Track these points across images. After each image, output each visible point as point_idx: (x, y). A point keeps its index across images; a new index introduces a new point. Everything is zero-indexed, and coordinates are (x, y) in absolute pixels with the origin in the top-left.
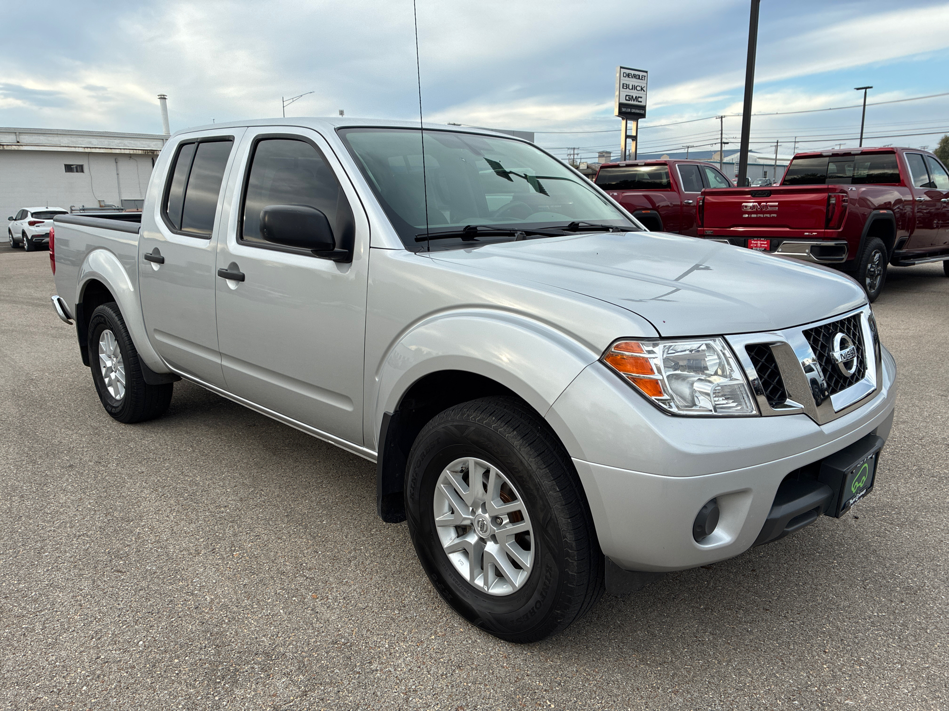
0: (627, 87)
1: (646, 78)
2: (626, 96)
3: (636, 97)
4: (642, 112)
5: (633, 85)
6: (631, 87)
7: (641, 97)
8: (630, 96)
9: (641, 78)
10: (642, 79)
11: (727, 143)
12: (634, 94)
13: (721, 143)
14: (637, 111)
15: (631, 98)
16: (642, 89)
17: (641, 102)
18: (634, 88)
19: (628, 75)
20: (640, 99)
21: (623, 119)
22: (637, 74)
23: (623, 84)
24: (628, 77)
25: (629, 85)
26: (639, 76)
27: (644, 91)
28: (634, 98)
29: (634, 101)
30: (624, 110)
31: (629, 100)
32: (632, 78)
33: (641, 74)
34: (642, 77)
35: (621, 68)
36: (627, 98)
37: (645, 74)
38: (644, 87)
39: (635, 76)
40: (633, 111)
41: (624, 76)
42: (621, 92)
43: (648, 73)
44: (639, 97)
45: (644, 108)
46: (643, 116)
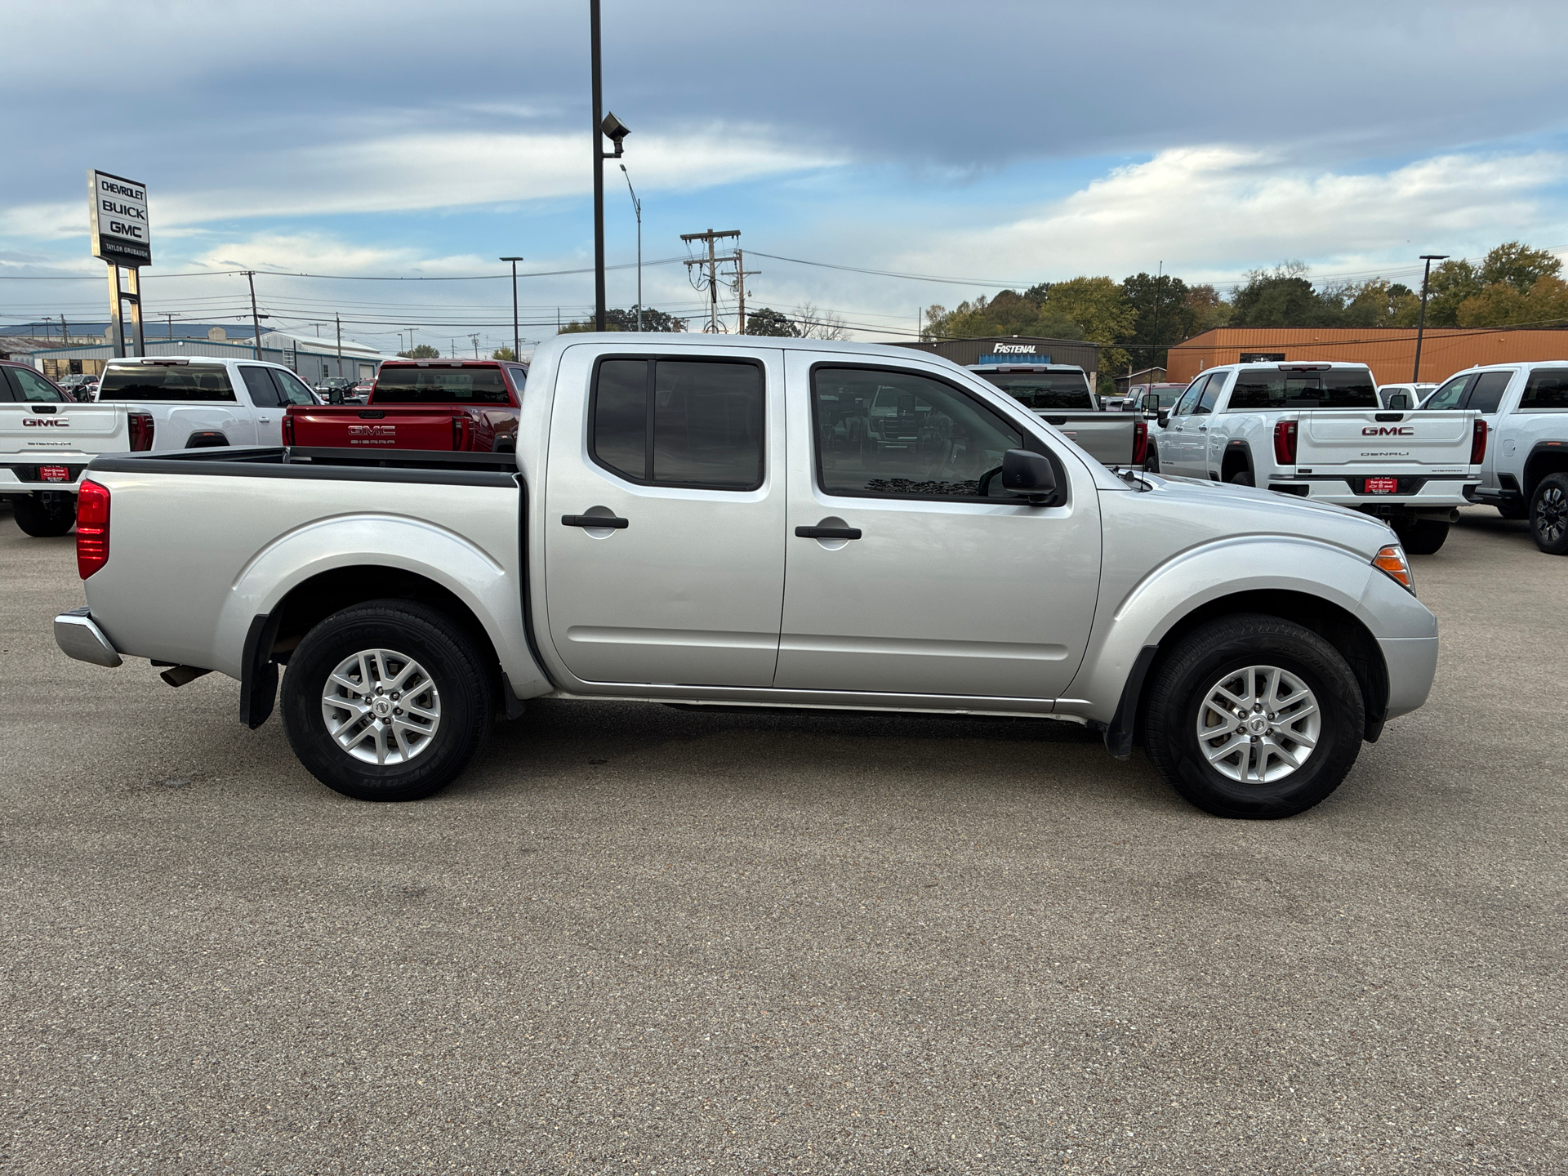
0: (112, 207)
1: (143, 195)
2: (112, 223)
3: (130, 227)
4: (143, 254)
5: (123, 207)
6: (119, 209)
7: (140, 229)
8: (119, 224)
9: (133, 194)
10: (136, 197)
11: (266, 317)
12: (126, 220)
13: (256, 316)
14: (135, 252)
15: (121, 228)
16: (138, 213)
17: (140, 236)
18: (125, 210)
19: (112, 187)
20: (137, 232)
21: (111, 263)
22: (127, 187)
23: (104, 202)
24: (113, 191)
25: (115, 205)
26: (132, 191)
27: (143, 218)
28: (127, 228)
29: (127, 234)
30: (110, 247)
31: (118, 232)
32: (120, 193)
33: (135, 188)
34: (136, 194)
35: (96, 173)
36: (115, 228)
37: (141, 189)
38: (142, 211)
39: (123, 190)
40: (128, 250)
41: (103, 189)
42: (102, 217)
43: (146, 187)
44: (135, 228)
45: (144, 247)
46: (147, 261)
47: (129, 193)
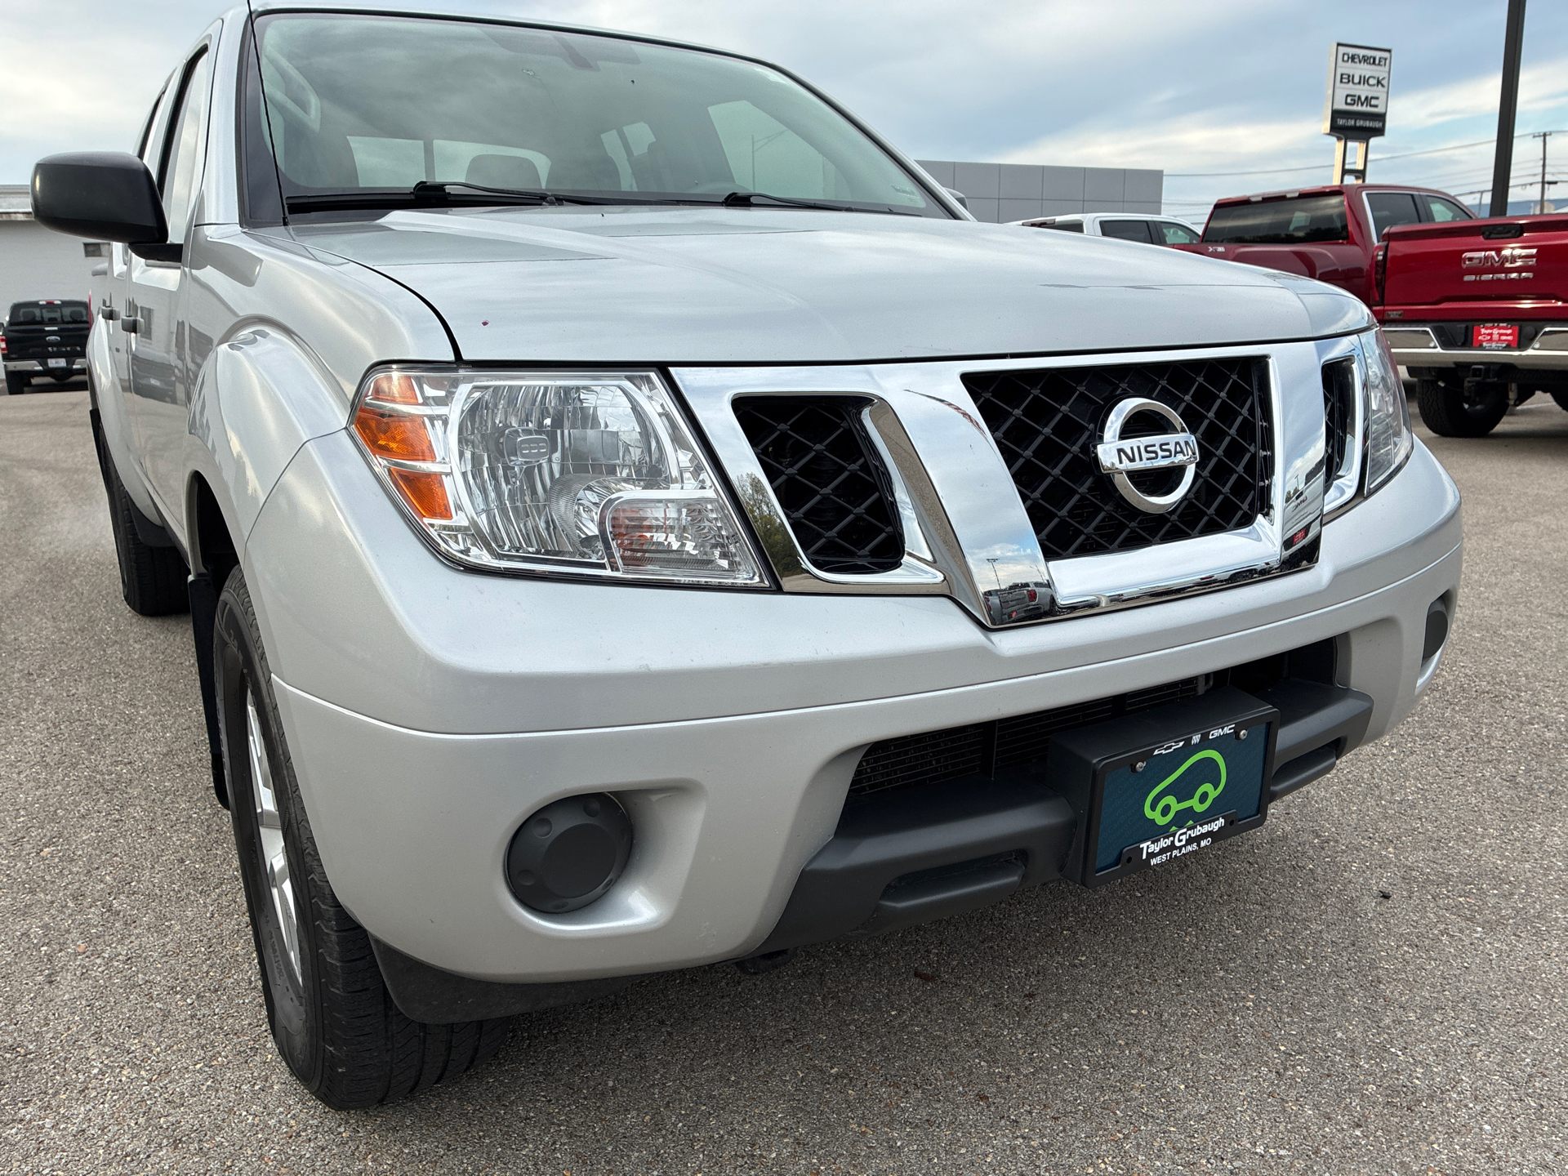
0: (1350, 79)
1: (1388, 62)
2: (1347, 96)
3: (1366, 98)
4: (1378, 125)
5: (1360, 77)
6: (1356, 80)
7: (1377, 98)
8: (1355, 96)
9: (1377, 62)
10: (1379, 64)
11: (1555, 183)
12: (1363, 91)
13: (1543, 183)
14: (1368, 124)
15: (1357, 100)
16: (1379, 82)
17: (1376, 106)
18: (1364, 80)
19: (1353, 58)
20: (1374, 102)
21: (1339, 139)
22: (1369, 55)
23: (1342, 75)
24: (1353, 60)
25: (1353, 76)
26: (1374, 59)
27: (1383, 86)
28: (1363, 99)
29: (1362, 104)
30: (1341, 122)
31: (1353, 104)
32: (1360, 62)
33: (1378, 54)
34: (1380, 61)
35: (1339, 45)
36: (1349, 100)
37: (1386, 55)
38: (1383, 79)
39: (1365, 59)
40: (1360, 123)
41: (1343, 60)
42: (1337, 91)
43: (1393, 53)
44: (1372, 98)
45: (1381, 117)
46: (1380, 132)
47: (1372, 61)
